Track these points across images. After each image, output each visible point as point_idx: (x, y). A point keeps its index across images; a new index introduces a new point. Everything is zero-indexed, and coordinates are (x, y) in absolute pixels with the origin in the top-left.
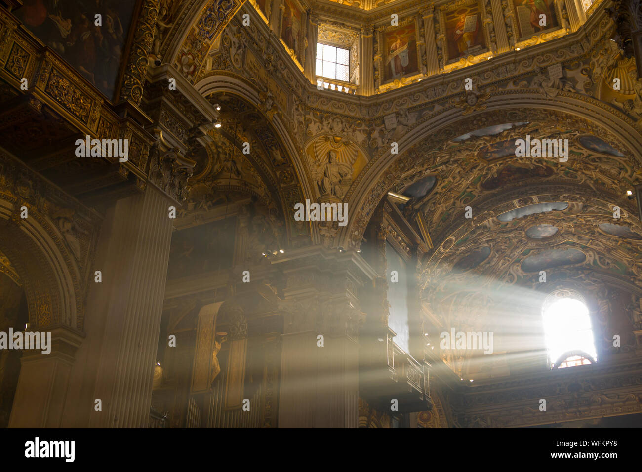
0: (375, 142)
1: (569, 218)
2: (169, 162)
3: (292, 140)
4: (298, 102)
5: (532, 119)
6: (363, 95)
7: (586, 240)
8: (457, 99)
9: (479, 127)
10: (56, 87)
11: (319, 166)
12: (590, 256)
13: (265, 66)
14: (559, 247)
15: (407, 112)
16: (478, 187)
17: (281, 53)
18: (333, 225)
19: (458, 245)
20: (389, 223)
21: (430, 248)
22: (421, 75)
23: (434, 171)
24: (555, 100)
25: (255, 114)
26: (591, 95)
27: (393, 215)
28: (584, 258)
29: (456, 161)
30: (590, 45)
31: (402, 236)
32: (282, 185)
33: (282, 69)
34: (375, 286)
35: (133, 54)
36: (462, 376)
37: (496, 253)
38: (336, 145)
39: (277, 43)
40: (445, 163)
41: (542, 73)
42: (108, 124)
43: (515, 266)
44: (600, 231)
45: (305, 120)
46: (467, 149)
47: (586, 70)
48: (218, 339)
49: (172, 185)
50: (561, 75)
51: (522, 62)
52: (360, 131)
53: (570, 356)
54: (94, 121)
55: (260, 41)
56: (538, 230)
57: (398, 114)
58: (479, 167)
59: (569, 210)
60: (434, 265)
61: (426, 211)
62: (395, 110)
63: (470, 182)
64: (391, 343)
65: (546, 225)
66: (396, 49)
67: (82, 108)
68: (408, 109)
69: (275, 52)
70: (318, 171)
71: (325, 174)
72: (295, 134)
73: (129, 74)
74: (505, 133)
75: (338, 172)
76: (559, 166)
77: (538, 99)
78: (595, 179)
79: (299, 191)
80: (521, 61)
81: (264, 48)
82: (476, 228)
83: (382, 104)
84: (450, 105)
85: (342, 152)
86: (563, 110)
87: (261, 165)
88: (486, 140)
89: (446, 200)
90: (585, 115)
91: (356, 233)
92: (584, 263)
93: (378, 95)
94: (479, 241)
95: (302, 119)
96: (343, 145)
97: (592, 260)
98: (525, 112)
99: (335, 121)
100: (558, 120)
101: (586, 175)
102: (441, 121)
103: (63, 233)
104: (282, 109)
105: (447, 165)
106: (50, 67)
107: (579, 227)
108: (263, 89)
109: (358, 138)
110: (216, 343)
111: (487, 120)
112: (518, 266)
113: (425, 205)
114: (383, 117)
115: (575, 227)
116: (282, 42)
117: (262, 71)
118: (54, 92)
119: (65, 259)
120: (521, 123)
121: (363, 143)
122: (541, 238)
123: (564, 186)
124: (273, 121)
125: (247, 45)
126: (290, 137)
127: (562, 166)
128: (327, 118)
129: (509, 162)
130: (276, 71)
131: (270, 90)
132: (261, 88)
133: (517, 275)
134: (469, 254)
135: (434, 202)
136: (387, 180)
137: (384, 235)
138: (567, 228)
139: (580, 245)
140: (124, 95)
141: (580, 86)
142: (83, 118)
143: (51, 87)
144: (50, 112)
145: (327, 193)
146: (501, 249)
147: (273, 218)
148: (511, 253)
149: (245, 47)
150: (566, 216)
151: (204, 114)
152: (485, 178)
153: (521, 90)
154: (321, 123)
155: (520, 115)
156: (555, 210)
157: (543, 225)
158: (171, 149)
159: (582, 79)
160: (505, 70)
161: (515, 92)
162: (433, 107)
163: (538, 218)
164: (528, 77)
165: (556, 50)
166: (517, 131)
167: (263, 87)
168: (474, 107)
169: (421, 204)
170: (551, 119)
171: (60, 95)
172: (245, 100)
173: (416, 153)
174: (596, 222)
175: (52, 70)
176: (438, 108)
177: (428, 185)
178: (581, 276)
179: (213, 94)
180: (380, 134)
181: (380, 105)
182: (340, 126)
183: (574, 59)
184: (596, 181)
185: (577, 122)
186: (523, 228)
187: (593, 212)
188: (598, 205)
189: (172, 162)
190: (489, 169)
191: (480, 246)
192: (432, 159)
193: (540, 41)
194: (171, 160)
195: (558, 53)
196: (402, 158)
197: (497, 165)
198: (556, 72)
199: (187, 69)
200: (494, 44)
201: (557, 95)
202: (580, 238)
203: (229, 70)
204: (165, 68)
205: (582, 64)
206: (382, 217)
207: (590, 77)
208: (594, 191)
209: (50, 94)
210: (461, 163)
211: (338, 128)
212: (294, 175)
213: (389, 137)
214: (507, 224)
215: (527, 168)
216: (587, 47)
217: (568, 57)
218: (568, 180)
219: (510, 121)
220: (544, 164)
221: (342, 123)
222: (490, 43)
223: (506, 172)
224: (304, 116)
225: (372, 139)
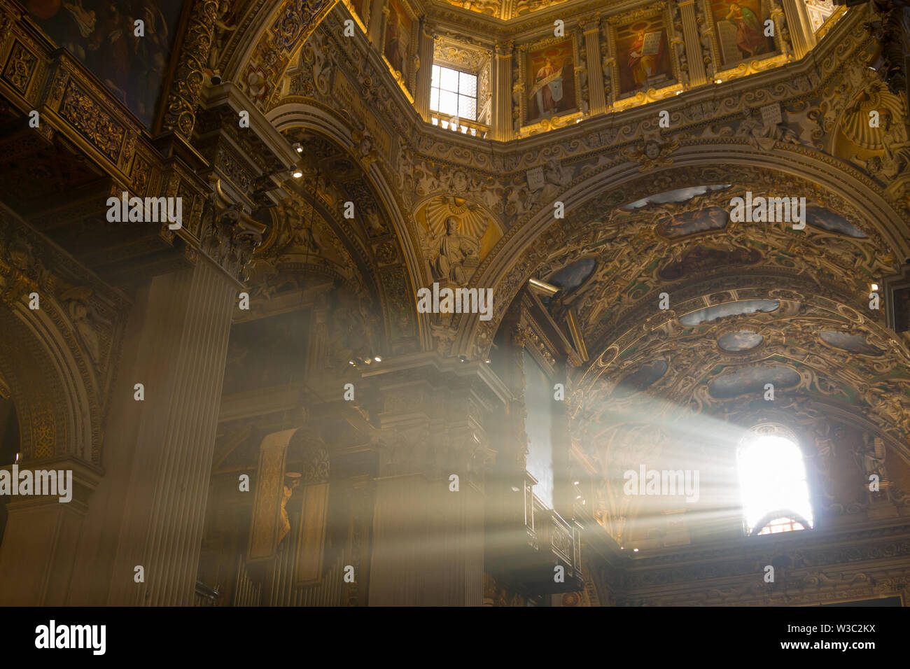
0: (514, 207)
1: (779, 322)
2: (229, 224)
3: (397, 201)
4: (405, 147)
5: (737, 181)
6: (497, 140)
7: (802, 355)
8: (631, 150)
9: (662, 190)
10: (75, 108)
11: (433, 238)
12: (807, 377)
13: (361, 93)
14: (764, 364)
15: (560, 167)
16: (654, 276)
17: (383, 76)
18: (451, 323)
19: (623, 358)
20: (529, 322)
21: (585, 360)
22: (581, 113)
23: (594, 251)
24: (770, 155)
25: (345, 161)
26: (822, 149)
27: (535, 312)
28: (798, 379)
29: (625, 238)
30: (820, 78)
31: (546, 342)
32: (380, 265)
33: (384, 98)
34: (508, 412)
35: (181, 66)
36: (622, 544)
37: (675, 371)
38: (457, 209)
39: (378, 61)
40: (610, 240)
41: (752, 116)
42: (146, 165)
43: (700, 390)
44: (822, 342)
45: (414, 172)
46: (641, 221)
47: (814, 113)
48: (288, 482)
49: (232, 258)
50: (779, 120)
51: (725, 100)
52: (492, 191)
53: (775, 518)
54: (127, 160)
55: (355, 58)
56: (736, 339)
57: (546, 168)
58: (658, 246)
59: (780, 312)
60: (588, 384)
61: (581, 307)
62: (542, 163)
63: (644, 269)
64: (530, 493)
65: (747, 331)
66: (545, 76)
67: (110, 140)
68: (562, 162)
69: (375, 74)
70: (432, 246)
71: (442, 252)
72: (401, 192)
73: (175, 93)
74: (696, 199)
75: (460, 249)
76: (770, 249)
77: (747, 152)
78: (819, 268)
79: (405, 273)
80: (723, 98)
81: (360, 67)
82: (648, 334)
83: (524, 153)
84: (622, 158)
85: (466, 219)
86: (780, 168)
87: (349, 235)
88: (669, 210)
89: (609, 293)
90: (813, 177)
91: (484, 336)
92: (798, 386)
93: (518, 141)
94: (652, 353)
95: (410, 172)
96: (467, 210)
97: (808, 382)
98: (727, 171)
99: (456, 175)
100: (773, 183)
101: (807, 262)
102: (608, 180)
103: (74, 322)
104: (383, 156)
105: (613, 243)
106: (66, 78)
107: (792, 335)
108: (358, 127)
109: (489, 201)
110: (285, 488)
111: (673, 181)
112: (704, 389)
113: (579, 299)
114: (525, 171)
115: (787, 335)
116: (386, 61)
117: (357, 101)
118: (71, 115)
119: (78, 360)
120: (719, 187)
121: (496, 208)
122: (738, 350)
123: (776, 277)
124: (371, 172)
125: (336, 61)
126: (394, 195)
127: (773, 249)
128: (445, 171)
129: (700, 242)
130: (375, 101)
131: (368, 129)
132: (354, 123)
133: (703, 402)
134: (637, 370)
135: (591, 294)
136: (529, 262)
137: (521, 339)
138: (776, 337)
139: (793, 361)
140: (169, 125)
141: (806, 136)
142: (112, 155)
143: (67, 108)
144: (64, 143)
145: (444, 277)
146: (683, 364)
147: (364, 312)
148: (696, 370)
149: (334, 64)
150: (775, 320)
151: (279, 157)
152: (664, 263)
153: (722, 140)
154: (438, 177)
155: (720, 175)
156: (761, 311)
157: (742, 331)
158: (230, 205)
159: (808, 126)
160: (700, 110)
161: (714, 142)
162: (598, 159)
163: (735, 321)
164: (734, 120)
165: (773, 85)
166: (713, 197)
167: (358, 123)
168: (655, 161)
169: (573, 297)
170: (764, 181)
171: (80, 118)
172: (333, 141)
173: (571, 225)
174: (818, 329)
175: (69, 83)
176: (603, 161)
177: (585, 271)
178: (792, 405)
179: (289, 131)
180: (520, 196)
181: (520, 154)
182: (464, 182)
183: (799, 97)
184: (821, 272)
185: (800, 186)
186: (713, 336)
187: (814, 315)
188: (822, 305)
189: (233, 224)
190: (671, 250)
191: (653, 359)
192: (592, 234)
193: (751, 70)
194: (232, 222)
195: (776, 88)
196: (551, 231)
197: (682, 245)
198: (772, 115)
199: (256, 92)
200: (685, 73)
201: (774, 147)
202: (793, 352)
203: (311, 97)
204: (226, 89)
205: (809, 105)
206: (519, 314)
207: (820, 123)
208: (818, 285)
209: (65, 117)
210: (631, 241)
211: (460, 185)
212: (398, 251)
213: (533, 200)
214: (693, 329)
215: (724, 250)
216: (817, 81)
217: (789, 95)
218: (781, 268)
219: (705, 182)
220: (749, 245)
221: (467, 178)
222: (679, 71)
223: (695, 256)
224: (414, 168)
225: (508, 203)
